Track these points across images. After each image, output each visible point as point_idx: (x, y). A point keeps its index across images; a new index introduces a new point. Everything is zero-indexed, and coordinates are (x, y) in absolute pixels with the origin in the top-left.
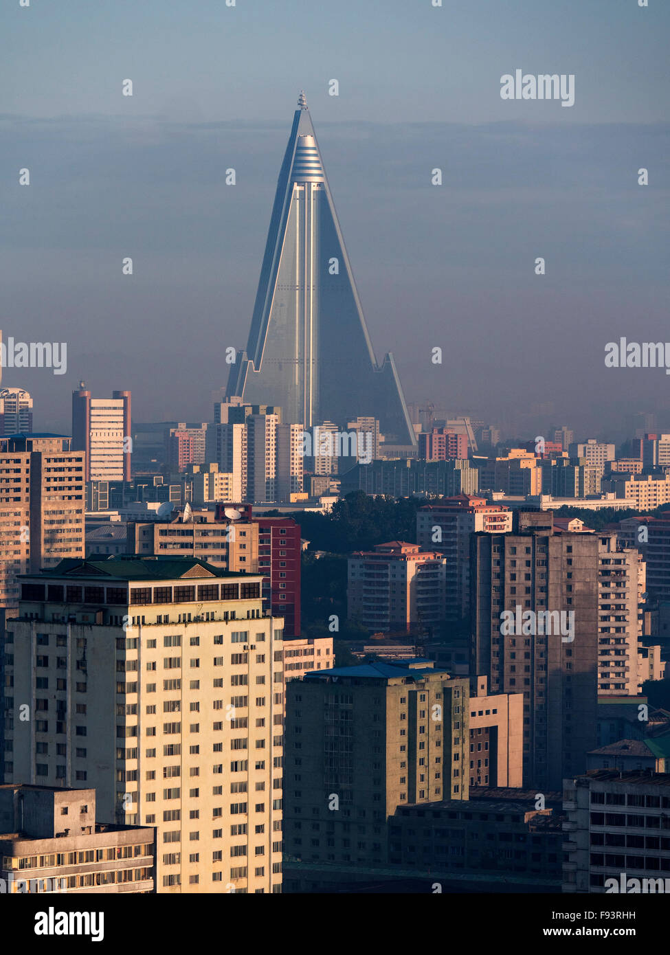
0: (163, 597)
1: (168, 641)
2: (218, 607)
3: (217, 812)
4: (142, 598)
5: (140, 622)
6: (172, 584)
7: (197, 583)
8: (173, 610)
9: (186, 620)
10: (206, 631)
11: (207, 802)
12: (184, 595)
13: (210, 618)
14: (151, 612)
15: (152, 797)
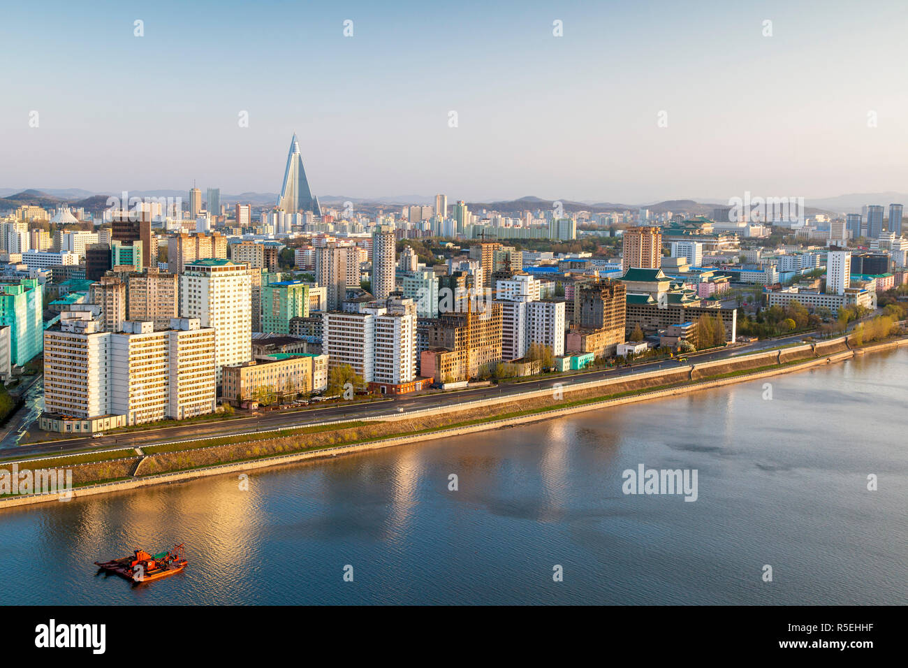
0: (220, 270)
1: (221, 281)
2: (235, 272)
3: (234, 323)
4: (215, 270)
5: (215, 276)
6: (223, 267)
7: (229, 267)
8: (223, 273)
9: (226, 275)
10: (231, 278)
11: (231, 320)
12: (226, 269)
13: (233, 275)
14: (217, 273)
15: (217, 319)
